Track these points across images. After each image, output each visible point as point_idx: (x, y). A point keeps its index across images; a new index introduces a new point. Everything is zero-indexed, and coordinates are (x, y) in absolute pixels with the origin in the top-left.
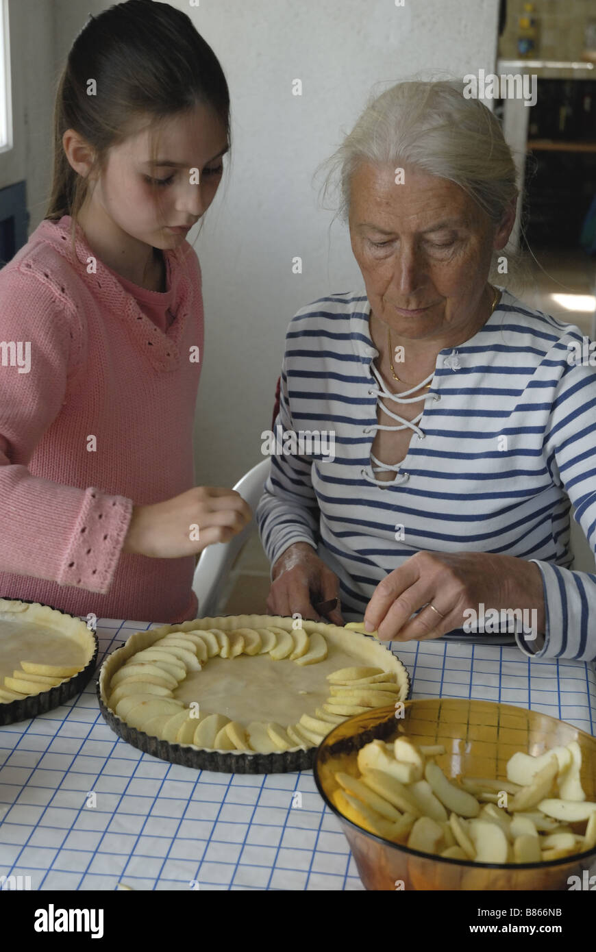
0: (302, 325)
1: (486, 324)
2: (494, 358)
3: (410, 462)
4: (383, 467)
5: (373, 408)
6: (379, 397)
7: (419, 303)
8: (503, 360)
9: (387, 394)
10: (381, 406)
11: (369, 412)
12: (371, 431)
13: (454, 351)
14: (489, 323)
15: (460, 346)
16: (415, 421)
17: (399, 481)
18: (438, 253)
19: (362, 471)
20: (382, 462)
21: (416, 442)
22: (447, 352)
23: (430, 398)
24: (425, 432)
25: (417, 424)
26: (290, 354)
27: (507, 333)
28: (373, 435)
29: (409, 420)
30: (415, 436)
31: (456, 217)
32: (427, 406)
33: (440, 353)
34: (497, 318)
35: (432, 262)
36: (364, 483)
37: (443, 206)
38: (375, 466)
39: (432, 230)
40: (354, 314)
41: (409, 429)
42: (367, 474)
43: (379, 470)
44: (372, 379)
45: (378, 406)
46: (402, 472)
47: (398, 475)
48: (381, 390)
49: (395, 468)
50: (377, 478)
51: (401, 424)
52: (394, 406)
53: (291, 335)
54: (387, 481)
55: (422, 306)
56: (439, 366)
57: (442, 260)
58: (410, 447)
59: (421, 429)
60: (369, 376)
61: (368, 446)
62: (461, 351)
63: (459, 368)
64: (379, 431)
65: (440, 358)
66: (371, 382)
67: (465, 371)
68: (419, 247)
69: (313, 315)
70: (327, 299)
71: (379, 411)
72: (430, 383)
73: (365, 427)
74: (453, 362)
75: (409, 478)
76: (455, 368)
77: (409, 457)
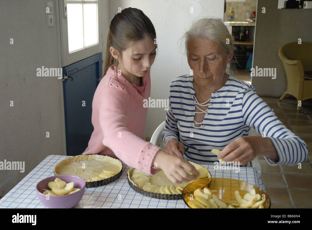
0: (175, 84)
1: (225, 84)
2: (227, 94)
3: (205, 122)
4: (197, 123)
5: (194, 107)
6: (196, 104)
7: (206, 76)
8: (230, 94)
9: (198, 104)
10: (197, 106)
11: (193, 108)
12: (194, 113)
13: (216, 92)
14: (226, 84)
15: (218, 91)
16: (206, 111)
17: (201, 127)
18: (211, 62)
19: (191, 124)
20: (197, 122)
21: (206, 117)
22: (214, 92)
23: (210, 105)
24: (209, 114)
25: (206, 112)
26: (171, 91)
27: (231, 87)
28: (194, 114)
29: (204, 111)
30: (206, 115)
31: (216, 51)
32: (209, 107)
33: (213, 93)
34: (228, 83)
35: (209, 64)
36: (192, 127)
37: (212, 48)
38: (195, 123)
39: (209, 55)
40: (189, 81)
41: (204, 113)
42: (193, 125)
43: (196, 124)
44: (194, 99)
45: (196, 107)
46: (202, 124)
47: (201, 126)
48: (196, 102)
49: (200, 123)
50: (195, 126)
51: (202, 112)
52: (200, 107)
53: (171, 86)
54: (198, 127)
55: (207, 77)
56: (212, 96)
57: (212, 64)
58: (204, 118)
59: (208, 113)
60: (193, 99)
61: (193, 117)
62: (218, 92)
63: (218, 97)
64: (196, 113)
65: (212, 94)
66: (194, 100)
67: (219, 97)
68: (206, 60)
69: (177, 81)
70: (181, 77)
71: (196, 108)
72: (210, 101)
73: (192, 112)
74: (216, 95)
75: (204, 126)
76: (217, 96)
77: (204, 121)
